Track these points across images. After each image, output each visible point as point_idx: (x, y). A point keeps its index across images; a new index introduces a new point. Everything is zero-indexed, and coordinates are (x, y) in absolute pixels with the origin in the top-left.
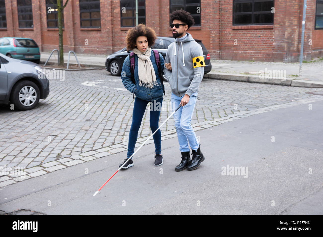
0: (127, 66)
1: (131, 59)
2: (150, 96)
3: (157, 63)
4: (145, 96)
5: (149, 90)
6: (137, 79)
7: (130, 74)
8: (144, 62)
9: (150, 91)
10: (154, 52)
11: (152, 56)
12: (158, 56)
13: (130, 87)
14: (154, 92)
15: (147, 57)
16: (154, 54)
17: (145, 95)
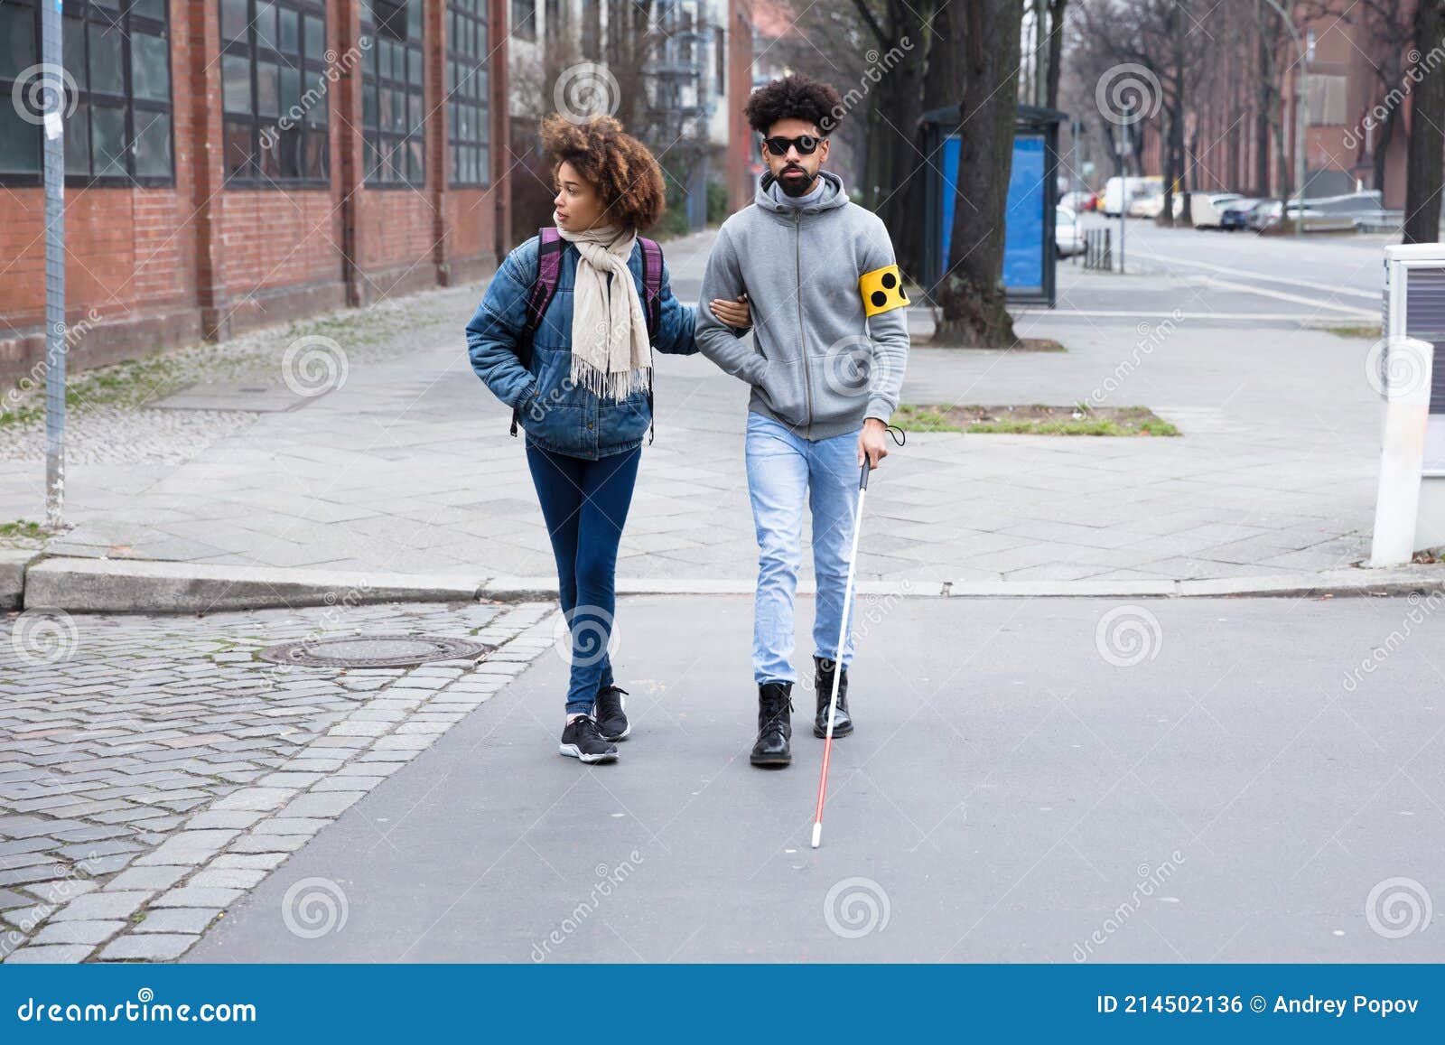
0: (520, 282)
1: (543, 257)
2: (595, 432)
3: (650, 299)
4: (570, 431)
5: (595, 408)
6: (549, 349)
7: (521, 322)
8: (603, 278)
9: (595, 413)
10: (642, 249)
11: (636, 262)
12: (658, 267)
13: (509, 377)
14: (613, 421)
15: (616, 258)
16: (644, 256)
17: (574, 424)
